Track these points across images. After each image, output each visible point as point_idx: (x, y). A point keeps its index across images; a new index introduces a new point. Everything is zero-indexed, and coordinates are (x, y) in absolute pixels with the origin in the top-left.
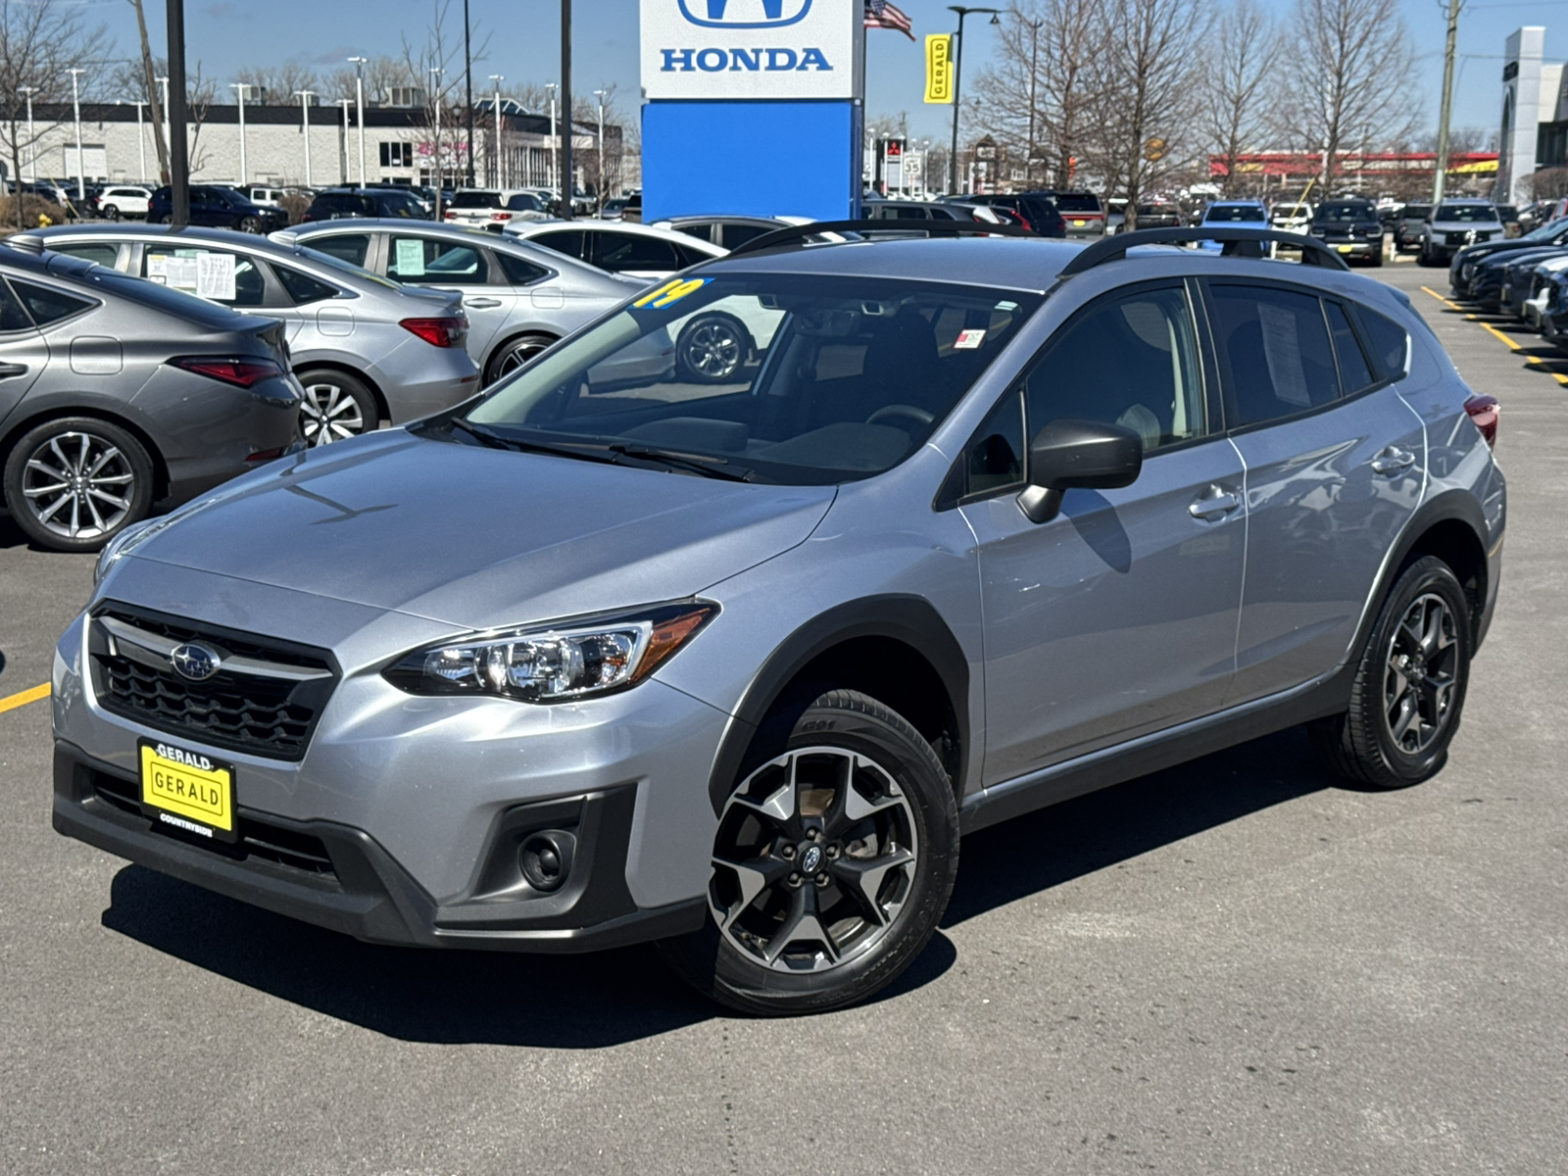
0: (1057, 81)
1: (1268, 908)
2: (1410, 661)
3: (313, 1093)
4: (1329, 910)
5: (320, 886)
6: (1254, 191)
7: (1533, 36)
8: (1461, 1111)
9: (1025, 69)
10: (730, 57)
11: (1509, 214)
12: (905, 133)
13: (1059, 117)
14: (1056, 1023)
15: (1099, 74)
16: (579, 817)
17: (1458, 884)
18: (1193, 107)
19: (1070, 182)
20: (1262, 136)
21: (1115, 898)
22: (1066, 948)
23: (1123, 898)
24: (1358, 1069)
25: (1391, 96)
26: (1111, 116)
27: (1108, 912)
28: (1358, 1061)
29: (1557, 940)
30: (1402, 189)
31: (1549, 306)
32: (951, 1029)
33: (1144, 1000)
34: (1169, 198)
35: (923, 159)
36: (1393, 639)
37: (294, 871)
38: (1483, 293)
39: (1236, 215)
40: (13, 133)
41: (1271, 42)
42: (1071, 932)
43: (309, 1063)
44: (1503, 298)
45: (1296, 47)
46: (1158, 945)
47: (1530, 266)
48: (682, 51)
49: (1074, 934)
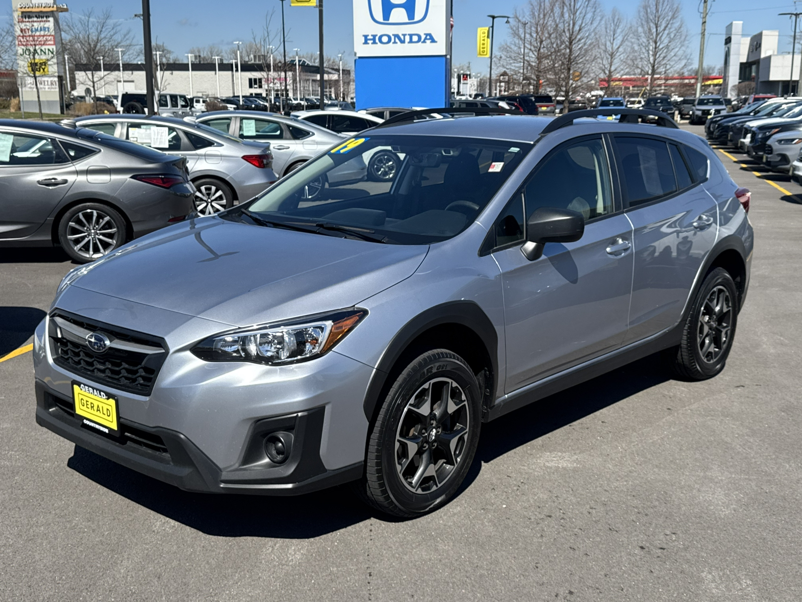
0: (534, 47)
1: (645, 449)
2: (710, 319)
3: (154, 568)
4: (675, 450)
5: (162, 460)
6: (618, 93)
7: (738, 25)
8: (753, 573)
9: (521, 42)
10: (393, 38)
11: (728, 102)
12: (470, 71)
13: (535, 62)
14: (540, 519)
15: (552, 44)
16: (295, 425)
17: (738, 434)
18: (593, 57)
19: (540, 91)
20: (622, 70)
21: (568, 444)
22: (544, 474)
23: (572, 444)
24: (697, 547)
25: (678, 51)
26: (558, 62)
27: (565, 452)
28: (696, 541)
29: (790, 466)
30: (682, 92)
31: (751, 142)
32: (487, 524)
33: (584, 505)
34: (582, 97)
35: (477, 81)
36: (702, 308)
37: (150, 451)
38: (720, 137)
39: (612, 104)
40: (93, 76)
41: (626, 29)
42: (547, 464)
43: (154, 548)
44: (729, 138)
45: (637, 31)
46: (590, 471)
47: (741, 124)
48: (372, 35)
49: (548, 465)
